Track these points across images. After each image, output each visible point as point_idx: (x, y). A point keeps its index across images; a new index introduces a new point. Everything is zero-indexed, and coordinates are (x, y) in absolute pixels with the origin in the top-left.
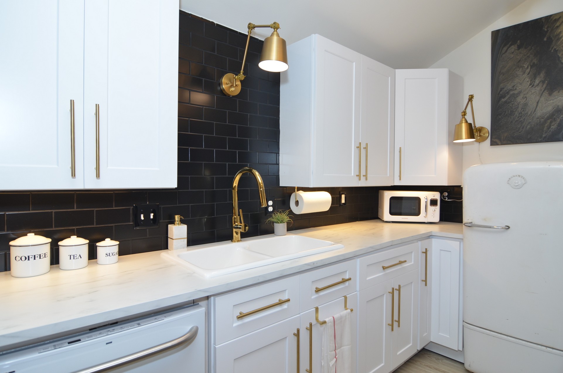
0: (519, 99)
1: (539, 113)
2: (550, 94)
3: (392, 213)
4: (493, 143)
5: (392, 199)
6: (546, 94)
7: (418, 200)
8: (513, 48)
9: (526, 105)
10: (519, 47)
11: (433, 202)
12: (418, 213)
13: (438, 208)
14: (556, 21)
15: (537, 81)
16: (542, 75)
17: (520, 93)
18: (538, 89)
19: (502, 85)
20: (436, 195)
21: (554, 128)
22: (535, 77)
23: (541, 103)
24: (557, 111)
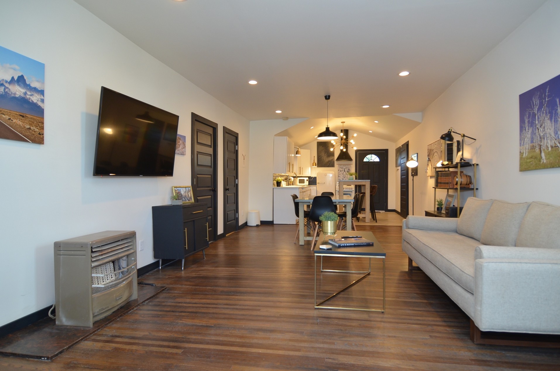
0: (322, 158)
1: (326, 161)
2: (328, 157)
3: (299, 183)
4: (318, 167)
5: (299, 180)
6: (327, 157)
7: (304, 180)
8: (321, 147)
9: (324, 159)
10: (322, 147)
11: (307, 180)
12: (304, 183)
13: (308, 182)
14: (329, 143)
15: (326, 154)
16: (326, 153)
17: (323, 156)
18: (326, 156)
19: (319, 154)
20: (307, 178)
21: (328, 164)
22: (325, 153)
23: (326, 159)
24: (329, 161)
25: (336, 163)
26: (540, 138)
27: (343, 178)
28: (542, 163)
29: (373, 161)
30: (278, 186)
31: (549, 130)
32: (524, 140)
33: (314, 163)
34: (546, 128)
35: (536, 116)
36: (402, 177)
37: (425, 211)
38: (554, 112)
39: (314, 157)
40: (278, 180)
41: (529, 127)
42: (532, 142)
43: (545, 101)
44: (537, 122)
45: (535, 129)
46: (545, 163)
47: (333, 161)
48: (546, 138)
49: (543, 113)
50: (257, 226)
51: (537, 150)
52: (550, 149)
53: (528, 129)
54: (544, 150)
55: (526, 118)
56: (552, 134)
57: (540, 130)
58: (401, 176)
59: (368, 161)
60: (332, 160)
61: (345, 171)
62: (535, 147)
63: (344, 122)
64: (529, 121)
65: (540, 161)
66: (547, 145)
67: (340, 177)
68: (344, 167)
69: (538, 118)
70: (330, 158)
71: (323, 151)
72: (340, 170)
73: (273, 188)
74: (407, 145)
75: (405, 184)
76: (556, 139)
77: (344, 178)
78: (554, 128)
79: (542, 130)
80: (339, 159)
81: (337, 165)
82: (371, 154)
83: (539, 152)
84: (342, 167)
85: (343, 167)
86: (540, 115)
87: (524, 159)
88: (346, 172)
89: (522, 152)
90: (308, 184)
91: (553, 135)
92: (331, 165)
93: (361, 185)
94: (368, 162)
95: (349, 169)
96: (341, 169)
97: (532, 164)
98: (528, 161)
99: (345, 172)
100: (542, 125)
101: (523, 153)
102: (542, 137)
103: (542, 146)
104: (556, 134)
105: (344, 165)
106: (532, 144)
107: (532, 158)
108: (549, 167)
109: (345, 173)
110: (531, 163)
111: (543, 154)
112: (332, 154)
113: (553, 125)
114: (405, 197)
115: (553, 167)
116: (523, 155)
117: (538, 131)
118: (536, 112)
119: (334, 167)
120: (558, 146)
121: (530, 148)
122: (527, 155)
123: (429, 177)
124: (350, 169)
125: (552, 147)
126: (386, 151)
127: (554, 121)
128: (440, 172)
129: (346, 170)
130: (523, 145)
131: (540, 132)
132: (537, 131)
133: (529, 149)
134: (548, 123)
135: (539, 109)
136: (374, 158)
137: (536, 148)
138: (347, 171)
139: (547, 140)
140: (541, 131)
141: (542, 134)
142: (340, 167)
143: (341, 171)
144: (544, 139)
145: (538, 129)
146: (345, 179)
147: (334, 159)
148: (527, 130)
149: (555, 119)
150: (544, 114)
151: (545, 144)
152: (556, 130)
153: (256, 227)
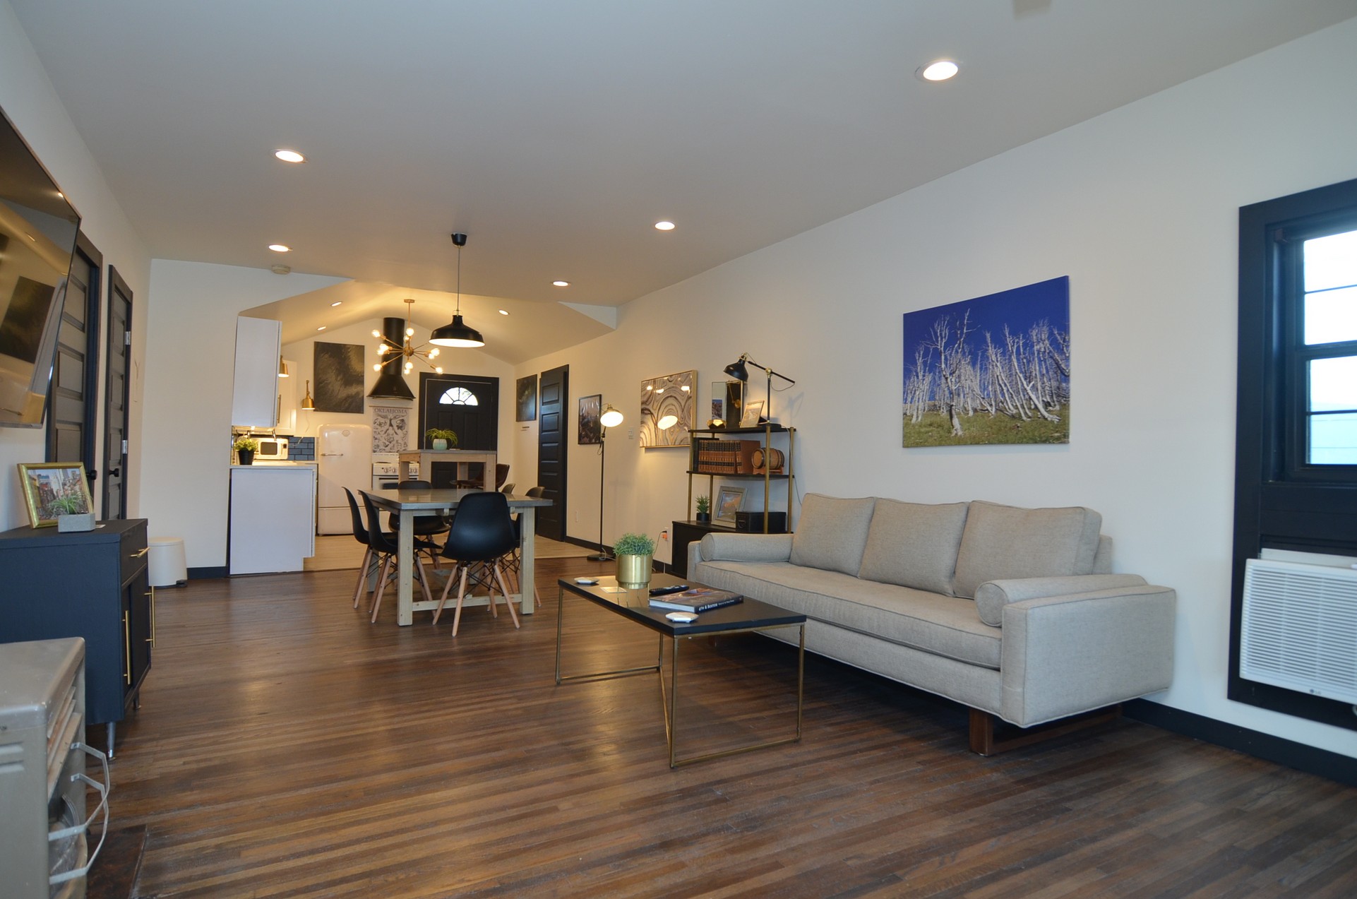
0: (329, 386)
1: (339, 397)
2: (345, 386)
3: (262, 453)
4: (315, 410)
5: (263, 443)
6: (343, 386)
7: (276, 444)
8: (327, 356)
9: (333, 390)
10: (330, 356)
11: (285, 446)
12: (276, 453)
13: (287, 450)
14: (349, 348)
15: (339, 378)
16: (341, 376)
17: (330, 383)
18: (339, 383)
19: (320, 376)
20: (285, 441)
21: (347, 405)
22: (338, 376)
23: (340, 391)
24: (348, 397)
25: (368, 403)
26: (951, 393)
27: (387, 443)
28: (953, 435)
29: (462, 404)
30: (242, 463)
31: (969, 382)
32: (915, 393)
33: (307, 398)
34: (963, 378)
35: (941, 356)
36: (544, 445)
37: (673, 522)
38: (980, 354)
39: (308, 382)
40: (245, 445)
41: (924, 372)
42: (932, 398)
43: (962, 333)
44: (943, 366)
45: (940, 378)
46: (961, 436)
47: (360, 396)
48: (962, 395)
49: (957, 352)
50: (180, 585)
51: (944, 413)
52: (971, 413)
53: (924, 376)
54: (958, 414)
55: (919, 357)
56: (975, 390)
57: (949, 380)
58: (541, 443)
59: (450, 402)
60: (358, 394)
61: (391, 425)
62: (940, 407)
63: (413, 301)
64: (925, 363)
65: (950, 432)
66: (966, 406)
67: (379, 440)
68: (391, 416)
69: (946, 359)
70: (353, 390)
71: (333, 368)
72: (378, 423)
73: (231, 470)
74: (563, 373)
75: (557, 462)
76: (983, 398)
77: (390, 442)
78: (980, 381)
79: (953, 380)
80: (376, 393)
81: (372, 410)
82: (460, 386)
83: (949, 417)
84: (384, 414)
85: (387, 414)
86: (951, 355)
87: (914, 426)
88: (396, 428)
89: (908, 414)
90: (286, 457)
91: (977, 390)
92: (354, 406)
93: (456, 463)
94: (452, 405)
95: (403, 420)
96: (382, 420)
97: (931, 436)
98: (923, 430)
99: (391, 428)
100: (954, 373)
101: (912, 416)
102: (954, 392)
103: (953, 407)
104: (984, 390)
105: (390, 409)
106: (931, 403)
107: (931, 425)
108: (969, 443)
109: (391, 431)
110: (930, 434)
111: (956, 421)
112: (360, 380)
113: (978, 374)
114: (556, 491)
115: (978, 444)
116: (911, 420)
117: (945, 381)
118: (942, 349)
119: (363, 413)
120: (987, 410)
121: (926, 409)
122: (921, 420)
123: (644, 448)
124: (406, 421)
125: (975, 410)
126: (494, 382)
127: (981, 369)
128: (703, 441)
129: (393, 422)
130: (911, 403)
131: (950, 383)
132: (943, 380)
133: (924, 410)
134: (966, 370)
135: (950, 343)
136: (468, 398)
137: (942, 410)
138: (397, 426)
139: (964, 397)
140: (952, 382)
141: (954, 388)
142: (380, 413)
143: (380, 425)
144: (959, 395)
145: (947, 379)
146: (391, 445)
147: (363, 391)
148: (920, 377)
149: (981, 364)
150: (960, 355)
151: (962, 405)
152: (984, 384)
153: (175, 589)
